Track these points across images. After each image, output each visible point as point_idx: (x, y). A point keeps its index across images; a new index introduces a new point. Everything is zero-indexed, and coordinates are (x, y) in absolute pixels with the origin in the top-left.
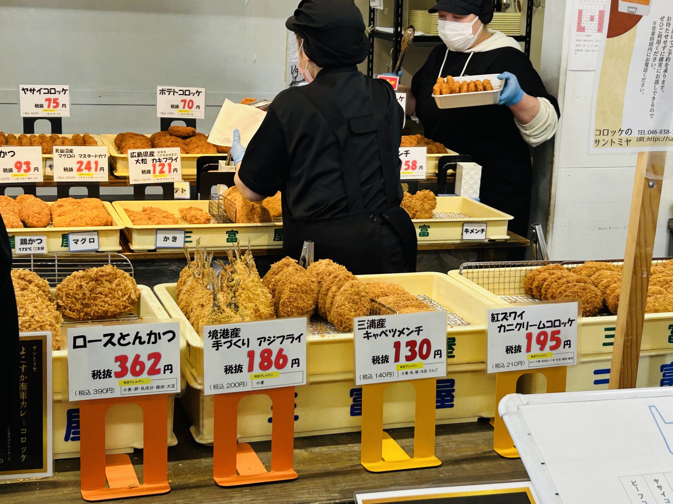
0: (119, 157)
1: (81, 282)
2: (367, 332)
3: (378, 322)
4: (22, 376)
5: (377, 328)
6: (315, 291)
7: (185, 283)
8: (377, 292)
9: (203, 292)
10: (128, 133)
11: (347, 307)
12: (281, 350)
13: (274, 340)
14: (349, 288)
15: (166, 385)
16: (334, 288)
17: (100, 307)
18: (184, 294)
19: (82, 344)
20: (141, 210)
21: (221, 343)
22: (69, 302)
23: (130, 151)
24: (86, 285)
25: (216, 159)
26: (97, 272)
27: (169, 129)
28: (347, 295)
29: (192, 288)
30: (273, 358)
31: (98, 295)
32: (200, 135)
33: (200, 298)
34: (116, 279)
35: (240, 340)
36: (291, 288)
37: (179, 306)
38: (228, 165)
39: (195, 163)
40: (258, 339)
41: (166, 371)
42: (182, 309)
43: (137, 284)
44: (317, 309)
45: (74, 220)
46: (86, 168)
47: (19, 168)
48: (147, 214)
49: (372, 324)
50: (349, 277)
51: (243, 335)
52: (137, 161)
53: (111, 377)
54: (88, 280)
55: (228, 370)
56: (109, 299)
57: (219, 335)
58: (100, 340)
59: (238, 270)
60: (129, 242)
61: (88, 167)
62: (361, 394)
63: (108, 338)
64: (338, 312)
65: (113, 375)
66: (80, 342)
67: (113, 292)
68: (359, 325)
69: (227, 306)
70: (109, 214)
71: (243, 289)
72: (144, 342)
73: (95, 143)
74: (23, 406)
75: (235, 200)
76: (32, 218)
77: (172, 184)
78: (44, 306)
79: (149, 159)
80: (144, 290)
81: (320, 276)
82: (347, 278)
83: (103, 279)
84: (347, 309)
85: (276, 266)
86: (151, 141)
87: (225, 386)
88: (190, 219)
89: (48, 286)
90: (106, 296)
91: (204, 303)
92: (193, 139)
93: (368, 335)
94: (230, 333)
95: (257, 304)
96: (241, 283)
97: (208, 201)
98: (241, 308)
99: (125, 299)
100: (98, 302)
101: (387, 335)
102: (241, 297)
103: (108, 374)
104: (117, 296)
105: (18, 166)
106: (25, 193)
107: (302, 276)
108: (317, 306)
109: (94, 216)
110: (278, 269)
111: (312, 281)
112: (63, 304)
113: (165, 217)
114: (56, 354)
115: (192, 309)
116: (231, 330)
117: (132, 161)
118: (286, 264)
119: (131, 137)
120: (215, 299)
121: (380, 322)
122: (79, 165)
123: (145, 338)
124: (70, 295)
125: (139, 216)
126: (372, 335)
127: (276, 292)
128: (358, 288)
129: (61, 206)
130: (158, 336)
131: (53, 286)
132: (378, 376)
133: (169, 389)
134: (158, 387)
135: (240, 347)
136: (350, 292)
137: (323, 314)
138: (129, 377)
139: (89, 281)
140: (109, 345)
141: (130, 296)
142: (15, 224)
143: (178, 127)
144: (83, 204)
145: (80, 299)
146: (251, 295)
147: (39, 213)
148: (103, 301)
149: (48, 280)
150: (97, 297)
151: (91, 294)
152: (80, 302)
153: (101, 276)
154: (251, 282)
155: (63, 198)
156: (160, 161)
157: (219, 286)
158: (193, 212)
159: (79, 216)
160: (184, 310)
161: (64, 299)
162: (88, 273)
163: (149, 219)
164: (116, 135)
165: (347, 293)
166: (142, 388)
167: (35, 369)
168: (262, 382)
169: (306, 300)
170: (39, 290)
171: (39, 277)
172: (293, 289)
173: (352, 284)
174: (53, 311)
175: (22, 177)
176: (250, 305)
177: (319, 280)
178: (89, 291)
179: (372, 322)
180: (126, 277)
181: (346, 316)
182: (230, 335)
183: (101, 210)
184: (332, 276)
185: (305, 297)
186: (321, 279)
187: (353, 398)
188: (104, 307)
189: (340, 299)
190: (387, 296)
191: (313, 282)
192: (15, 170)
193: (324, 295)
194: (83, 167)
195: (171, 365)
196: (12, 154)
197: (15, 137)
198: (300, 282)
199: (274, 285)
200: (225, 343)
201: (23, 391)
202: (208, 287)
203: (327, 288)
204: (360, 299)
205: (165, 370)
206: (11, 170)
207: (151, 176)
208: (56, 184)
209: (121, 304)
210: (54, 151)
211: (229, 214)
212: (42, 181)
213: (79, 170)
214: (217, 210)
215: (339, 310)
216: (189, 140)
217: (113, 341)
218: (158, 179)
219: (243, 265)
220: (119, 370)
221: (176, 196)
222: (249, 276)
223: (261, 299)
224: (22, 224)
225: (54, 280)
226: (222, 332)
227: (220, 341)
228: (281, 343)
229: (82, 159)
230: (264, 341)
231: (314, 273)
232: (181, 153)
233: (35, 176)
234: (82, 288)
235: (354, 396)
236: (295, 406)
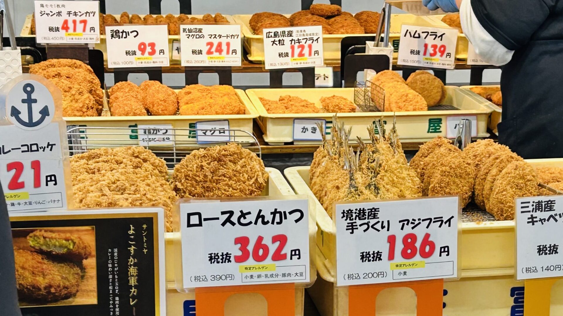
0: (253, 39)
1: (202, 162)
2: (532, 215)
3: (545, 205)
4: (131, 259)
5: (545, 211)
6: (471, 176)
7: (319, 164)
8: (547, 178)
9: (339, 172)
10: (265, 13)
11: (509, 193)
12: (427, 236)
13: (420, 223)
14: (513, 171)
15: (293, 273)
16: (494, 171)
17: (223, 192)
18: (318, 177)
19: (198, 223)
20: (278, 100)
21: (357, 226)
22: (189, 184)
23: (265, 31)
24: (207, 166)
25: (362, 41)
26: (220, 150)
27: (311, 7)
28: (509, 178)
29: (327, 170)
30: (418, 245)
31: (220, 178)
32: (346, 14)
33: (335, 180)
34: (241, 159)
35: (378, 222)
36: (442, 171)
37: (311, 190)
38: (377, 46)
39: (339, 45)
40: (400, 222)
41: (293, 257)
42: (315, 194)
43: (266, 166)
44: (473, 197)
45: (203, 109)
46: (217, 51)
47: (143, 51)
48: (284, 103)
49: (539, 206)
50: (512, 158)
51: (382, 216)
52: (274, 42)
53: (230, 261)
54: (210, 160)
55: (364, 257)
56: (234, 182)
57: (354, 215)
58: (218, 219)
59: (380, 149)
60: (263, 134)
61: (219, 50)
62: (523, 294)
63: (227, 216)
64: (498, 198)
65: (232, 259)
66: (194, 220)
67: (238, 175)
68: (522, 207)
69: (366, 187)
70: (241, 102)
71: (386, 171)
72: (268, 222)
73: (227, 22)
74: (133, 294)
75: (383, 86)
76: (157, 106)
77: (312, 70)
78: (158, 184)
79: (287, 40)
80: (273, 173)
81: (478, 159)
82: (510, 159)
83: (227, 159)
84: (509, 195)
85: (426, 147)
86: (290, 21)
87: (362, 276)
88: (332, 108)
89: (165, 166)
90: (230, 178)
91: (340, 185)
92: (338, 18)
93: (533, 220)
94: (367, 214)
95: (403, 189)
96: (383, 164)
97: (353, 89)
98: (382, 190)
99: (251, 183)
100: (221, 185)
101: (556, 221)
102: (383, 180)
103: (226, 258)
104: (242, 179)
105: (142, 47)
106: (150, 79)
107: (456, 157)
108: (473, 193)
109: (225, 103)
110: (428, 150)
111: (467, 164)
112: (182, 187)
113: (304, 106)
114: (170, 236)
115: (326, 193)
116: (368, 210)
117: (268, 42)
118: (438, 144)
119: (267, 17)
120: (351, 179)
121: (548, 204)
122: (209, 46)
123: (269, 217)
124: (189, 177)
125: (275, 105)
126: (538, 219)
127: (425, 177)
128: (523, 170)
129: (189, 93)
130: (283, 216)
131: (171, 167)
132: (544, 269)
133: (297, 277)
134: (284, 275)
135: (379, 231)
136: (513, 175)
137: (481, 203)
138: (251, 262)
139: (211, 162)
140: (228, 224)
141: (257, 179)
142: (138, 111)
143: (321, 5)
144: (214, 92)
145: (201, 181)
146: (395, 178)
147: (165, 101)
148: (227, 185)
149: (165, 159)
150: (220, 180)
151: (213, 176)
152: (200, 186)
153: (224, 155)
154: (395, 164)
155: (191, 84)
156: (299, 42)
157: (357, 165)
158: (336, 101)
159: (208, 103)
160: (317, 195)
161: (183, 181)
162: (210, 152)
163: (287, 109)
164: (252, 15)
165: (509, 176)
166: (266, 276)
167: (145, 251)
168: (405, 273)
169: (460, 186)
170: (154, 169)
171: (155, 156)
172: (445, 172)
173: (517, 166)
174: (169, 191)
175: (146, 61)
176: (395, 190)
177: (477, 163)
178: (211, 172)
179: (539, 204)
180: (252, 157)
181: (508, 204)
182: (367, 217)
183: (233, 97)
184: (493, 157)
185: (459, 182)
186: (478, 161)
187: (513, 298)
188: (228, 191)
189: (501, 184)
190: (558, 181)
191: (469, 164)
192: (139, 53)
193: (482, 179)
194: (213, 49)
195: (299, 250)
196: (135, 33)
197: (140, 18)
198: (454, 163)
199: (423, 169)
200: (360, 225)
201: (133, 276)
202: (345, 167)
203: (486, 171)
204: (525, 183)
205: (292, 255)
206: (134, 53)
207: (289, 59)
208: (184, 69)
209: (247, 188)
210: (181, 30)
211: (377, 104)
212: (168, 65)
213: (209, 52)
214: (362, 98)
215: (499, 196)
216: (333, 19)
217: (232, 219)
218: (297, 64)
219: (386, 144)
220: (240, 253)
221: (317, 83)
222: (393, 155)
223: (407, 184)
224: (146, 112)
225: (172, 160)
226: (357, 212)
227: (355, 222)
228: (427, 227)
229: (212, 40)
230: (408, 224)
231: (471, 154)
232: (324, 33)
233: (161, 60)
234: (203, 169)
235: (515, 296)
236: (444, 305)
